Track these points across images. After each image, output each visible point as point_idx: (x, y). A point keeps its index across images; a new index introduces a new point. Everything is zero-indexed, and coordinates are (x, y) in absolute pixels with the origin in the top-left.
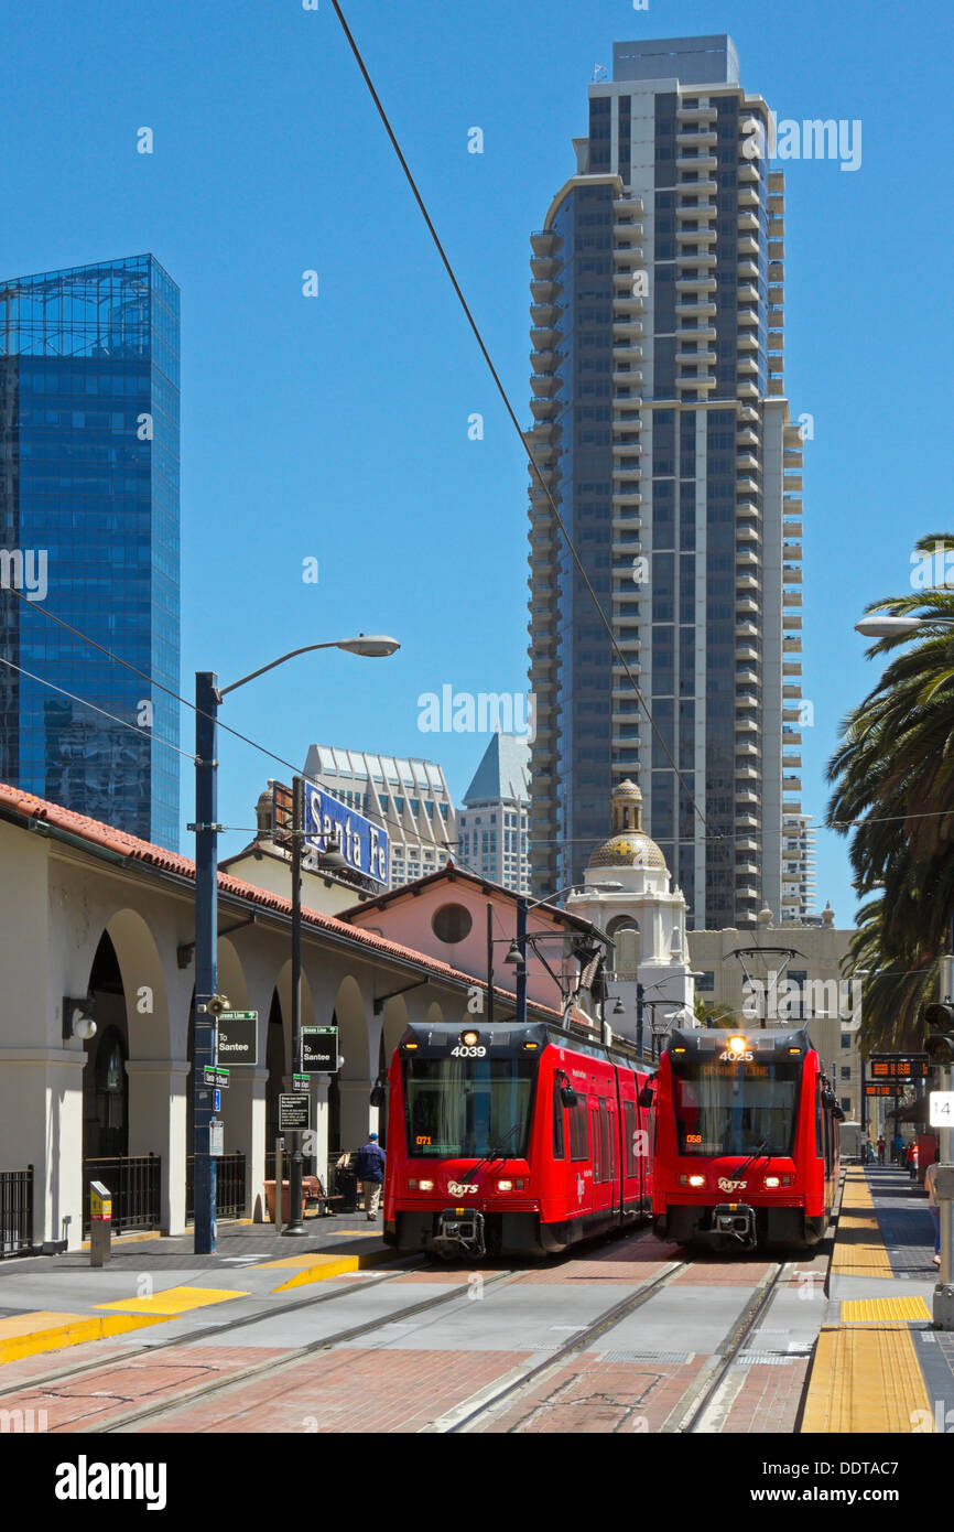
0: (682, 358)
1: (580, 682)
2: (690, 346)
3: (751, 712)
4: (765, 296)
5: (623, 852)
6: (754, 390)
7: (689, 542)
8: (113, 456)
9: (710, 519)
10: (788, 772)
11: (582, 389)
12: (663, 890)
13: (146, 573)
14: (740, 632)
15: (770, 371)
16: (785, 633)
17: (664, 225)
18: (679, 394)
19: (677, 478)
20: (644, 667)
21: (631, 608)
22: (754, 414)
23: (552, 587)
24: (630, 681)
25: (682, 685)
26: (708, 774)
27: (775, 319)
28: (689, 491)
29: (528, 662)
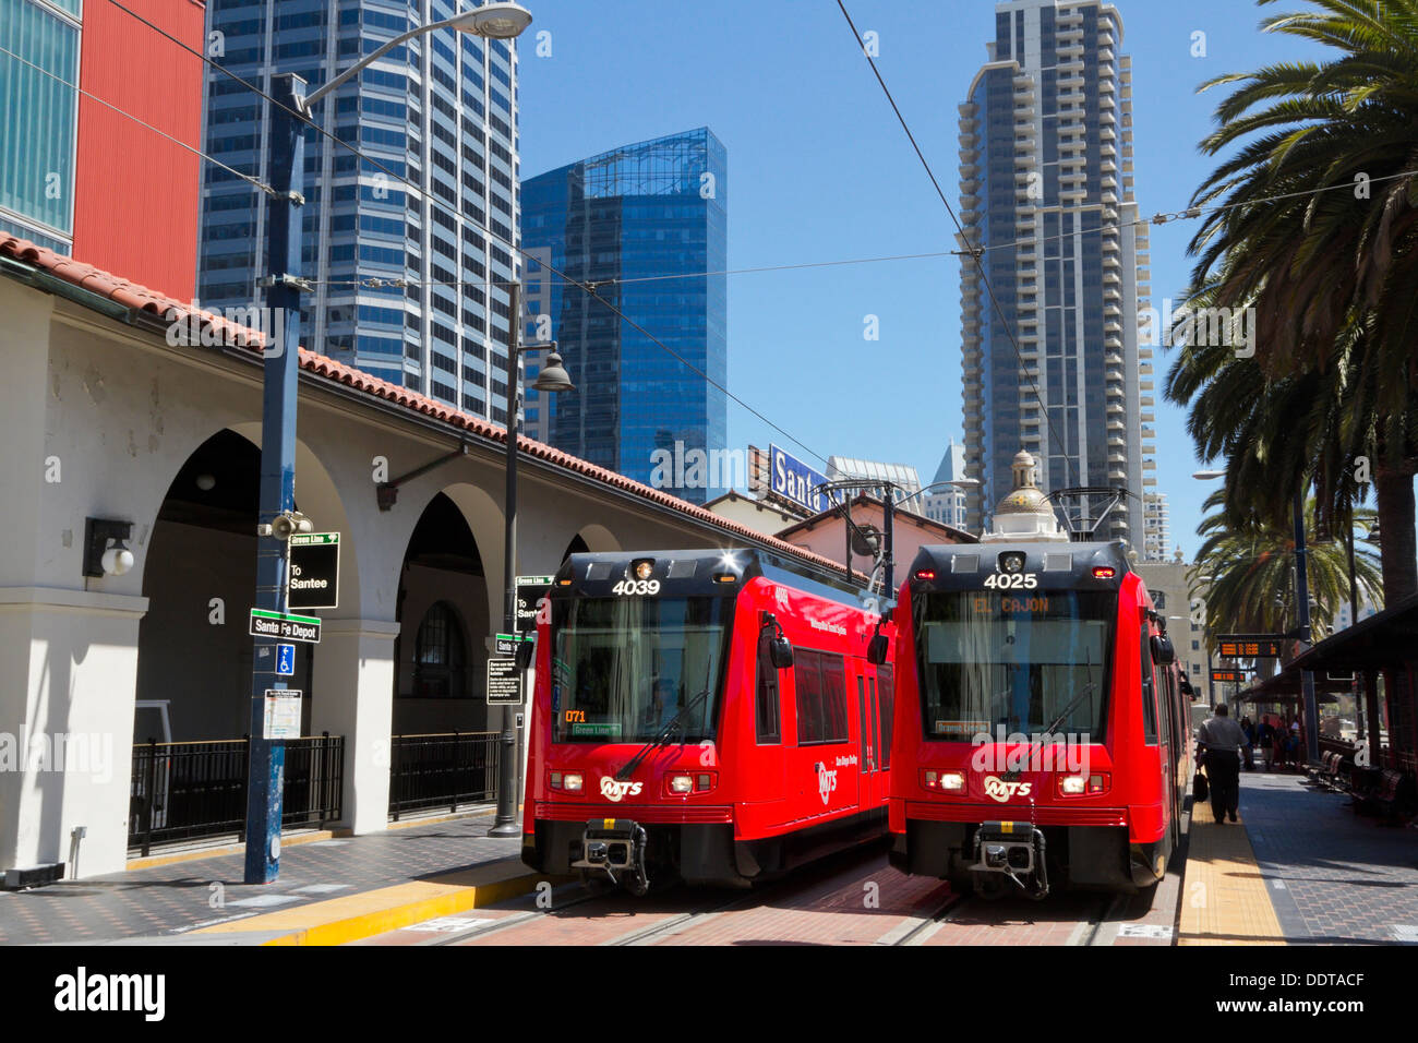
0: (1063, 178)
1: (997, 397)
2: (1068, 170)
3: (1118, 415)
4: (1119, 135)
5: (1021, 503)
6: (1113, 197)
7: (1071, 300)
8: (682, 258)
9: (1085, 284)
10: (1146, 457)
11: (995, 202)
12: (1052, 530)
13: (703, 333)
14: (1108, 361)
15: (1124, 186)
16: (1140, 361)
17: (1049, 92)
18: (1061, 202)
19: (1061, 258)
20: (1042, 386)
21: (1031, 346)
22: (1114, 214)
23: (976, 334)
24: (1033, 396)
25: (1068, 397)
26: (1089, 458)
27: (1127, 151)
28: (1069, 267)
29: (961, 386)
